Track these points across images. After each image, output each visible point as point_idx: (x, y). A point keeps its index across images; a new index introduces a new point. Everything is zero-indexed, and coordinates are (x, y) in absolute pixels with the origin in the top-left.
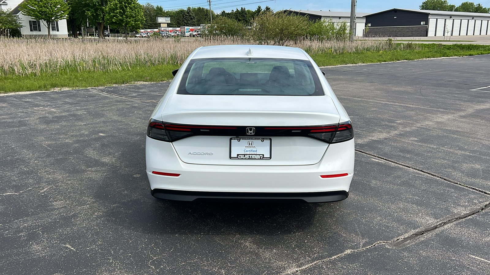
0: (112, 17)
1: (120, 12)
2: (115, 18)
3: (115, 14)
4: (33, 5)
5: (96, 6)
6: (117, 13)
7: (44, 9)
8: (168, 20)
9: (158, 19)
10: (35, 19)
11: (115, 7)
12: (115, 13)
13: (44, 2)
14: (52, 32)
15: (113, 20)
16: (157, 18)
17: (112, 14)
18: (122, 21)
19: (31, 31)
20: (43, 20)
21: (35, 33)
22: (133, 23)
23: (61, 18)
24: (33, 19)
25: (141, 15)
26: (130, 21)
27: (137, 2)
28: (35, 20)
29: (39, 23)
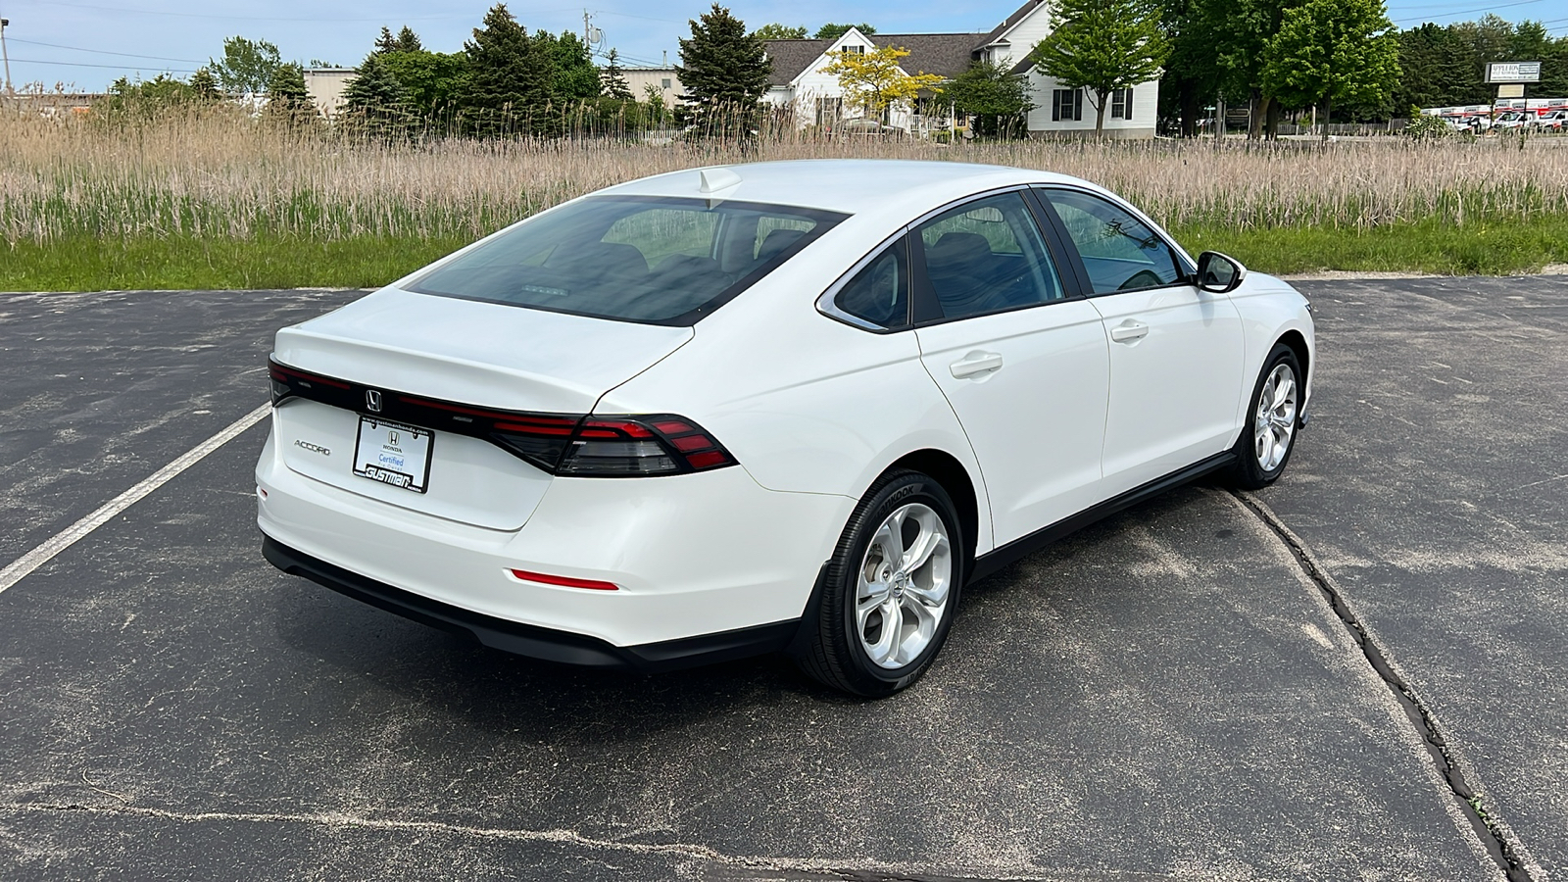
0: (1286, 71)
1: (1315, 53)
2: (1294, 72)
3: (1296, 60)
4: (1068, 42)
5: (1254, 38)
6: (1304, 57)
7: (1095, 55)
8: (1532, 72)
9: (1493, 71)
10: (1067, 85)
11: (1300, 35)
12: (1297, 56)
13: (1096, 33)
14: (1109, 123)
15: (1288, 80)
16: (1488, 67)
17: (1287, 60)
18: (1316, 81)
19: (1054, 120)
20: (1088, 87)
21: (1064, 125)
22: (1351, 89)
23: (1142, 77)
24: (1062, 84)
25: (1385, 61)
26: (1342, 82)
27: (1381, 17)
28: (1068, 88)
29: (1079, 97)
